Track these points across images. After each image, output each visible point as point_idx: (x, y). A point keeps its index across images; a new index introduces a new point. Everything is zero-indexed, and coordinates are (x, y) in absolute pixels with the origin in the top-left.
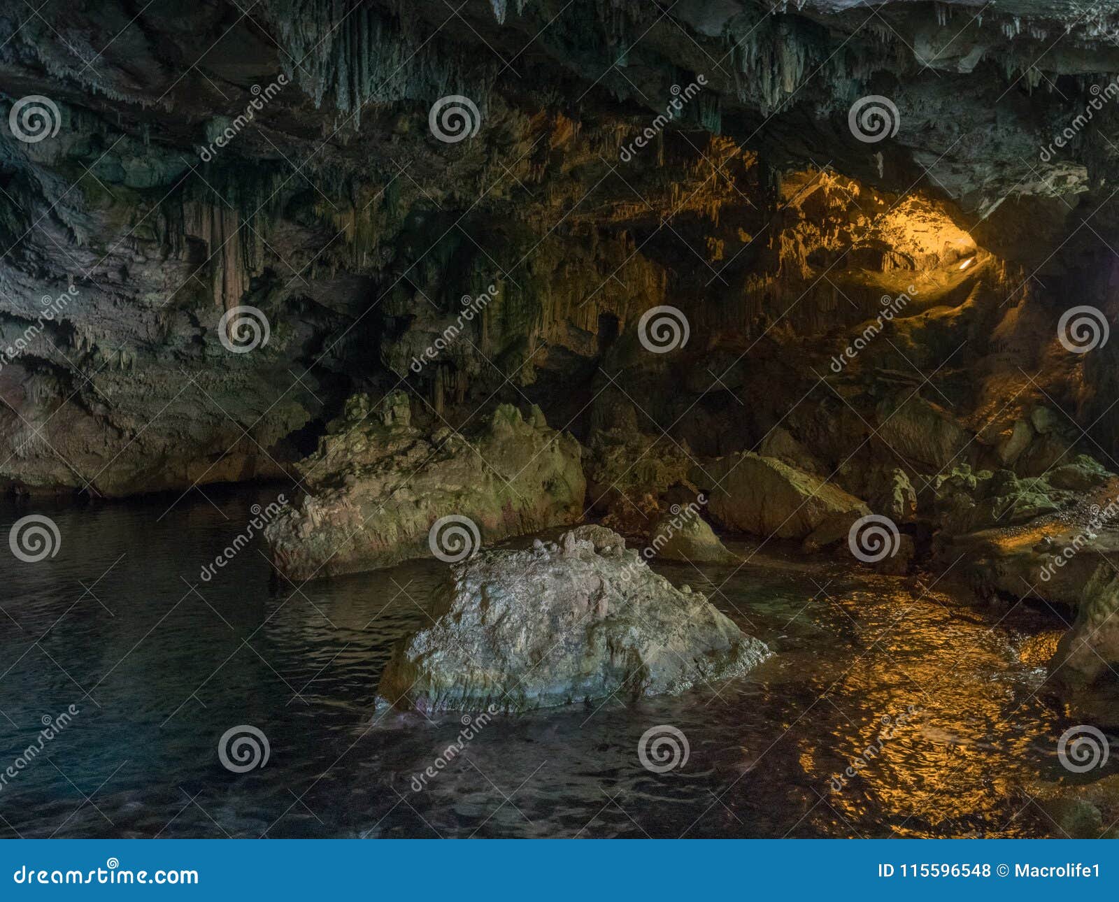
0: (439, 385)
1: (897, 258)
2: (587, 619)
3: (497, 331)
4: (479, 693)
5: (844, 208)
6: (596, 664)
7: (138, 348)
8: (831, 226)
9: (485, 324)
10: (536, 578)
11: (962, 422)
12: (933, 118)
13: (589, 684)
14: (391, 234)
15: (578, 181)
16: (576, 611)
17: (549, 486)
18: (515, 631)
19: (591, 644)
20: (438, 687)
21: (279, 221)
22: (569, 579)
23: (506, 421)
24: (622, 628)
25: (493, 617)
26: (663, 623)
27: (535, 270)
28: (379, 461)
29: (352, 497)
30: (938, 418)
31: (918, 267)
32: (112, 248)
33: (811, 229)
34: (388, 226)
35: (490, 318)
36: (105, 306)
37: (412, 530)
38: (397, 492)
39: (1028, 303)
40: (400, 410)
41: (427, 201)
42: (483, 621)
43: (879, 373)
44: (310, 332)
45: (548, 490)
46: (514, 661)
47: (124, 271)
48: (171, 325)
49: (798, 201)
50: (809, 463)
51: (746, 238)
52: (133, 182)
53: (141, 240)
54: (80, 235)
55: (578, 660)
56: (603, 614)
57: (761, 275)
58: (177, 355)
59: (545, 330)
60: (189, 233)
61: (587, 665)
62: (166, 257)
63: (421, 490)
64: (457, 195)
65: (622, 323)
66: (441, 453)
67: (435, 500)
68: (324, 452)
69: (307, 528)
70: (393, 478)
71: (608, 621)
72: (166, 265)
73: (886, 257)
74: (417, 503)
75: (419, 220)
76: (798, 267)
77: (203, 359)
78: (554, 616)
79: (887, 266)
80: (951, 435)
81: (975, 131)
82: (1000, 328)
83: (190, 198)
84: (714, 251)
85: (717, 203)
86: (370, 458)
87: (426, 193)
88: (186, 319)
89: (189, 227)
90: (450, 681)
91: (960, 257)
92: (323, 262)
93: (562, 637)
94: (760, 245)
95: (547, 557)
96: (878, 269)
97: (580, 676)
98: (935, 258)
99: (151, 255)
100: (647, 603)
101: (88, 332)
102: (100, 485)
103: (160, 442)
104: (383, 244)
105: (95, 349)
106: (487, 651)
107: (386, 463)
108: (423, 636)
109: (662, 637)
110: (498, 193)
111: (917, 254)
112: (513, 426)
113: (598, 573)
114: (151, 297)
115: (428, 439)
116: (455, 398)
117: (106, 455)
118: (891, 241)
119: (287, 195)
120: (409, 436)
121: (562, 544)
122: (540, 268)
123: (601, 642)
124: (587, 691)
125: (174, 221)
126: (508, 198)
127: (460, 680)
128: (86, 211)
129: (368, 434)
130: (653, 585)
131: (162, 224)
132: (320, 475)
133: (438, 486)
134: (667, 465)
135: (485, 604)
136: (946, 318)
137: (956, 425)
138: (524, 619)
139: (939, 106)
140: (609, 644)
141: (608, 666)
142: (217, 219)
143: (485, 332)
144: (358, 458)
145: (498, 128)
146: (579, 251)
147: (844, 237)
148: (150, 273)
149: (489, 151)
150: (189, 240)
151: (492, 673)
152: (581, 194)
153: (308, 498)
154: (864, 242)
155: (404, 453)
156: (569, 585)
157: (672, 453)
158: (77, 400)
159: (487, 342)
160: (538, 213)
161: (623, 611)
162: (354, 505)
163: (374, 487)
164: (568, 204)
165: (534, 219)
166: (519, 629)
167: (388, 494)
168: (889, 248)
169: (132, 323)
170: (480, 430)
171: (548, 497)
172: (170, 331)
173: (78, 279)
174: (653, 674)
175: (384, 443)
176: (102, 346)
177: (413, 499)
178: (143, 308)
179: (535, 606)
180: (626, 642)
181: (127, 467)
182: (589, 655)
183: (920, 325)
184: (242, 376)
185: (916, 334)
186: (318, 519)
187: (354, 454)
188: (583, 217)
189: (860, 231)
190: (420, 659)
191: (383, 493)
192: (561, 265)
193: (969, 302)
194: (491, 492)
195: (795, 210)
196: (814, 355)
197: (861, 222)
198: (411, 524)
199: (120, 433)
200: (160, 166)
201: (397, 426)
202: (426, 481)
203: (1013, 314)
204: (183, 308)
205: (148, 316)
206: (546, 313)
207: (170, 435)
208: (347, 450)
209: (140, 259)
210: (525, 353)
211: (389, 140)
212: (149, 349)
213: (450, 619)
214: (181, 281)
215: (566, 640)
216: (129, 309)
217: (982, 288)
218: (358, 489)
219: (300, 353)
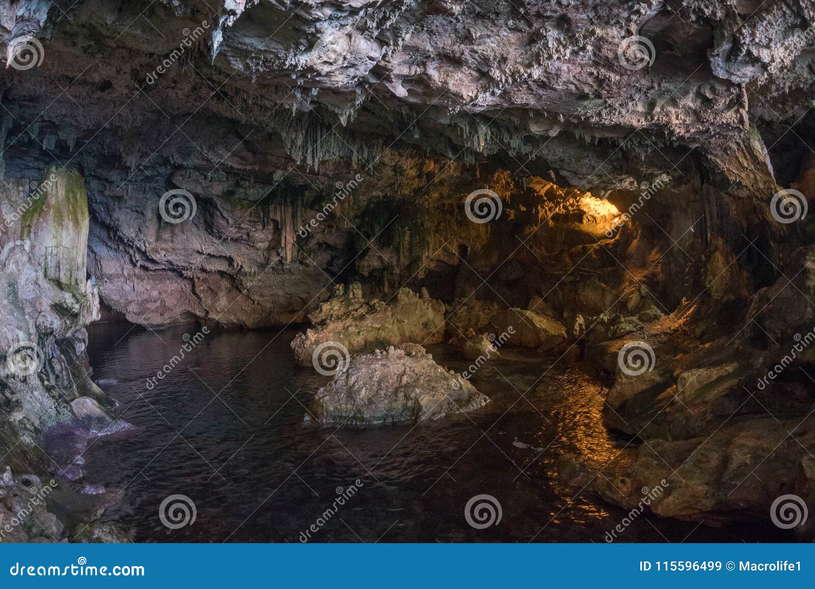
0: (386, 279)
1: (589, 217)
2: (396, 385)
3: (407, 254)
4: (344, 414)
5: (563, 195)
6: (399, 405)
7: (258, 266)
8: (559, 203)
9: (401, 251)
10: (372, 366)
11: (614, 292)
12: (562, 155)
13: (394, 413)
14: (360, 212)
15: (443, 185)
16: (390, 381)
17: (426, 325)
18: (360, 389)
19: (397, 396)
20: (327, 411)
21: (308, 210)
22: (389, 367)
23: (405, 295)
24: (411, 389)
25: (351, 381)
26: (433, 387)
27: (425, 226)
28: (345, 314)
29: (328, 330)
30: (604, 290)
31: (598, 221)
32: (243, 226)
33: (551, 204)
34: (358, 209)
35: (404, 248)
36: (244, 249)
37: (356, 345)
38: (350, 328)
39: (640, 237)
40: (357, 290)
41: (375, 198)
42: (347, 384)
43: (581, 270)
44: (329, 257)
45: (425, 327)
46: (358, 401)
47: (248, 235)
48: (270, 255)
49: (543, 192)
50: (550, 313)
51: (523, 209)
52: (251, 198)
53: (254, 222)
54: (231, 221)
55: (390, 403)
56: (404, 382)
57: (531, 225)
58: (273, 268)
59: (431, 253)
60: (271, 217)
61: (394, 405)
62: (264, 228)
63: (361, 327)
64: (389, 194)
65: (469, 249)
66: (372, 310)
67: (369, 332)
68: (321, 311)
69: (308, 343)
70: (349, 322)
71: (406, 386)
72: (264, 231)
73: (584, 217)
74: (359, 333)
75: (372, 206)
76: (547, 221)
77: (283, 270)
78: (379, 383)
79: (585, 221)
80: (609, 298)
81: (582, 161)
82: (630, 248)
83: (272, 203)
84: (510, 216)
85: (508, 194)
86: (341, 313)
87: (375, 194)
88: (275, 253)
89: (272, 215)
90: (332, 409)
91: (615, 217)
92: (330, 227)
93: (382, 393)
94: (529, 212)
95: (379, 357)
96: (581, 221)
97: (390, 410)
98: (604, 217)
99: (258, 227)
100: (427, 378)
101: (238, 260)
102: (247, 323)
103: (269, 305)
104: (356, 217)
105: (242, 267)
106: (347, 397)
107: (347, 315)
108: (322, 389)
109: (432, 393)
110: (407, 192)
111: (597, 216)
112: (408, 298)
113: (404, 364)
114: (260, 245)
115: (367, 304)
116: (394, 285)
117: (249, 311)
118: (585, 209)
119: (311, 199)
120: (360, 303)
121: (387, 351)
122: (427, 224)
123: (401, 395)
124: (393, 417)
125: (267, 213)
126: (412, 194)
127: (336, 408)
128: (232, 212)
129: (341, 302)
130: (433, 370)
131: (262, 215)
132: (318, 320)
133: (370, 325)
134: (485, 314)
135: (347, 377)
136: (608, 244)
137: (611, 293)
138: (365, 384)
139: (561, 150)
140: (405, 396)
141: (404, 406)
142: (283, 211)
143: (402, 255)
144: (336, 313)
145: (396, 165)
146: (448, 216)
147: (565, 207)
148: (259, 235)
149: (395, 175)
150: (272, 220)
151: (349, 406)
152: (445, 191)
153: (309, 330)
154: (574, 210)
155: (356, 310)
156: (388, 370)
157: (489, 309)
158: (237, 288)
159: (402, 259)
160: (427, 200)
161: (414, 382)
162: (329, 333)
163: (340, 325)
164: (441, 196)
165: (426, 203)
166: (362, 388)
167: (346, 329)
168: (585, 213)
169: (254, 256)
170: (393, 300)
171: (425, 329)
172: (268, 259)
173: (232, 239)
174: (424, 409)
175: (348, 306)
176: (244, 266)
177: (357, 331)
178: (257, 249)
179: (371, 378)
180: (413, 395)
181: (257, 316)
182: (395, 400)
183: (598, 248)
184: (299, 277)
185: (596, 251)
186: (313, 339)
187: (334, 311)
188: (450, 201)
189: (572, 205)
190: (320, 399)
191: (344, 328)
192: (439, 223)
193: (617, 237)
194: (395, 328)
195: (542, 196)
196: (553, 262)
197: (571, 202)
198: (356, 342)
199: (254, 301)
200: (262, 191)
201: (355, 298)
202: (365, 323)
203: (635, 242)
204: (273, 249)
205: (260, 253)
206: (431, 246)
207: (273, 303)
208: (331, 309)
209: (254, 229)
210: (420, 264)
211: (349, 173)
212: (262, 266)
213: (333, 383)
214: (270, 237)
215: (385, 394)
216: (252, 250)
217: (622, 230)
218: (331, 326)
219: (325, 266)
